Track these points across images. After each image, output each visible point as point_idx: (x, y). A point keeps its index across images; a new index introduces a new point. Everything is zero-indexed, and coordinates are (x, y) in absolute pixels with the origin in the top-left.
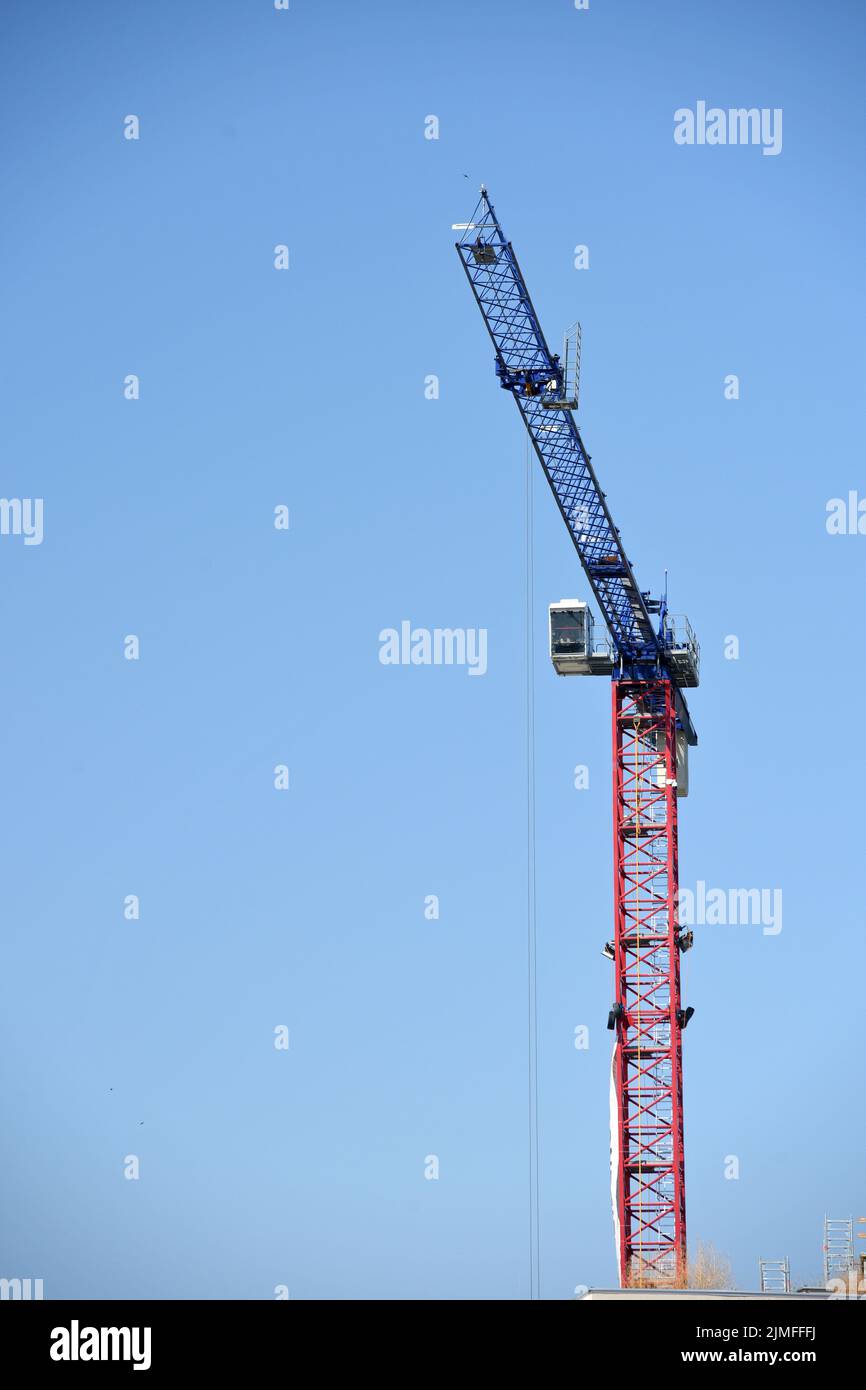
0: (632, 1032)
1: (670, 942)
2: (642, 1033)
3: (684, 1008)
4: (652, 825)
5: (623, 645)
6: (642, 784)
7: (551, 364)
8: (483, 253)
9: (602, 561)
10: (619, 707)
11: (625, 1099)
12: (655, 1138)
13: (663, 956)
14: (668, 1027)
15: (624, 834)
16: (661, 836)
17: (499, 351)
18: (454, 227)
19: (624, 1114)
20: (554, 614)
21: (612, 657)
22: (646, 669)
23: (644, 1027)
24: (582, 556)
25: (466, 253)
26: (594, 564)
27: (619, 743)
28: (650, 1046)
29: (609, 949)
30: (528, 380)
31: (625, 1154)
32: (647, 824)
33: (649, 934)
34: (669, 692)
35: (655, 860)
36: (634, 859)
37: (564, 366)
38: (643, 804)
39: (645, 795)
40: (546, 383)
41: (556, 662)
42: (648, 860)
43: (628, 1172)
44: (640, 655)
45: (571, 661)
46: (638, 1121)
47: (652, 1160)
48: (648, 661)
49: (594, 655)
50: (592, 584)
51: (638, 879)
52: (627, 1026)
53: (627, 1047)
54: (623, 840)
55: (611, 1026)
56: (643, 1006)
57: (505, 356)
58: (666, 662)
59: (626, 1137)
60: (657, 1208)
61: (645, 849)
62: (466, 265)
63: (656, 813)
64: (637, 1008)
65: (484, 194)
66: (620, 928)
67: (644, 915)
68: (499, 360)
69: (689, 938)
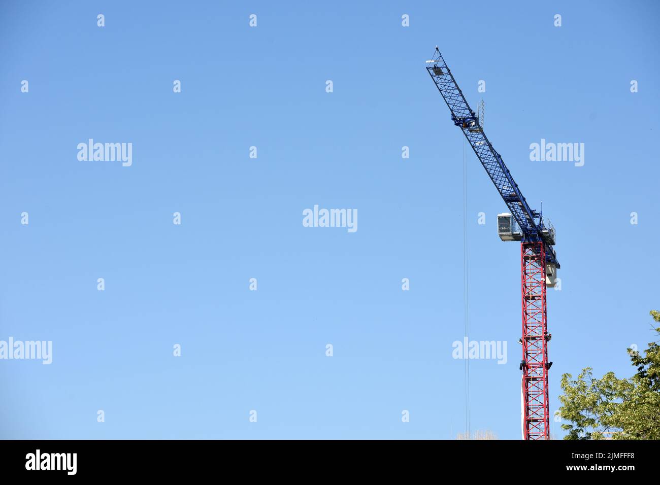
0: (529, 371)
1: (543, 338)
2: (533, 371)
3: (549, 362)
4: (536, 295)
5: (524, 230)
6: (532, 280)
7: (472, 115)
8: (437, 71)
9: (510, 195)
10: (524, 252)
11: (527, 395)
12: (537, 409)
13: (540, 343)
14: (542, 369)
15: (527, 298)
16: (539, 299)
17: (452, 111)
18: (427, 62)
19: (527, 400)
20: (499, 218)
21: (521, 234)
22: (534, 238)
23: (534, 369)
24: (501, 193)
25: (432, 71)
26: (507, 196)
27: (524, 265)
28: (535, 376)
29: (521, 341)
30: (464, 121)
31: (527, 414)
32: (534, 295)
33: (535, 335)
34: (542, 246)
35: (538, 308)
36: (530, 307)
37: (477, 116)
38: (532, 288)
39: (534, 284)
40: (471, 123)
41: (501, 236)
42: (535, 308)
43: (528, 422)
44: (531, 233)
45: (505, 235)
46: (532, 403)
47: (536, 417)
48: (534, 235)
49: (514, 233)
50: (508, 205)
51: (531, 315)
52: (528, 369)
53: (527, 376)
54: (526, 301)
55: (521, 369)
56: (534, 361)
57: (455, 113)
58: (541, 235)
59: (527, 409)
60: (539, 434)
61: (533, 304)
62: (432, 76)
63: (538, 291)
64: (531, 362)
65: (437, 49)
66: (524, 332)
67: (533, 328)
68: (453, 114)
69: (550, 336)
